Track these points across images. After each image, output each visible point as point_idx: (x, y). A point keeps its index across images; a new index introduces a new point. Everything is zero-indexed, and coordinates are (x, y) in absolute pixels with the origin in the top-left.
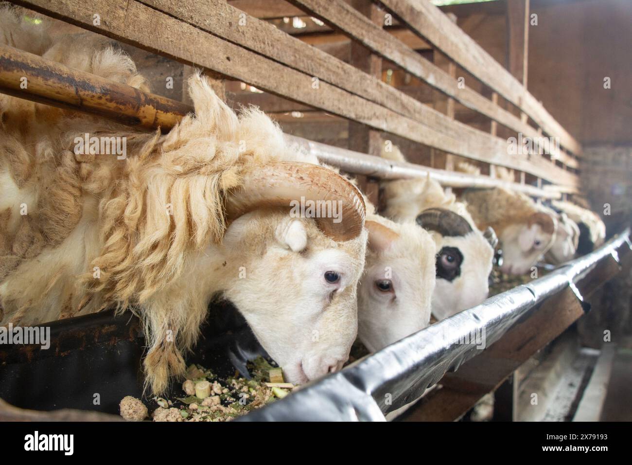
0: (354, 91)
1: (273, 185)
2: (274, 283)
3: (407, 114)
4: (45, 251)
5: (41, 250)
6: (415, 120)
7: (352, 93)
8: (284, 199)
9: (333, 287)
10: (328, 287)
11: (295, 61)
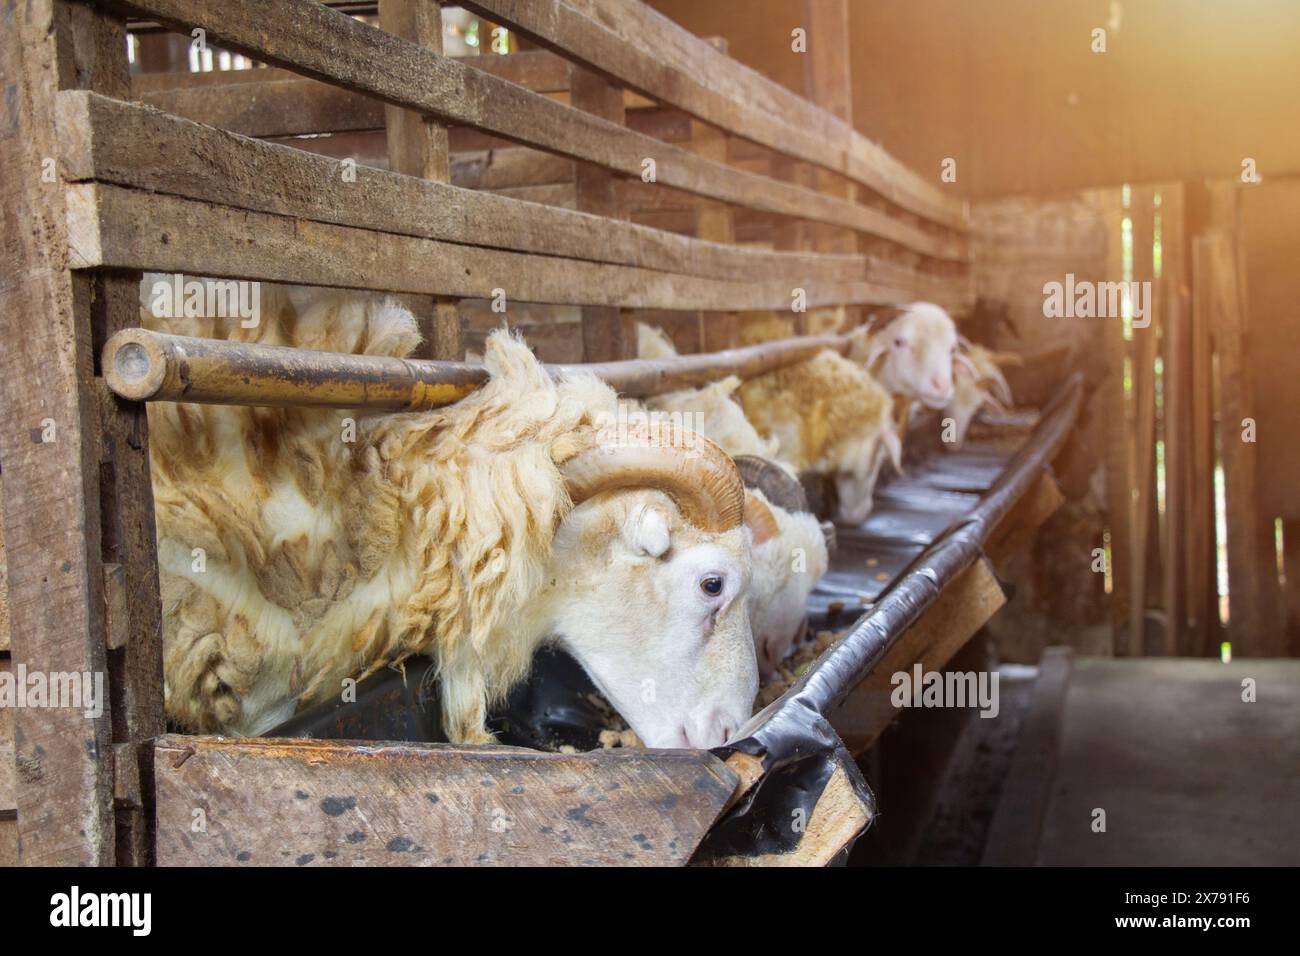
0: (603, 258)
1: (613, 451)
2: (629, 603)
3: (672, 268)
4: (359, 586)
5: (354, 587)
6: (685, 273)
7: (600, 262)
8: (632, 468)
9: (715, 601)
10: (708, 601)
11: (534, 243)
